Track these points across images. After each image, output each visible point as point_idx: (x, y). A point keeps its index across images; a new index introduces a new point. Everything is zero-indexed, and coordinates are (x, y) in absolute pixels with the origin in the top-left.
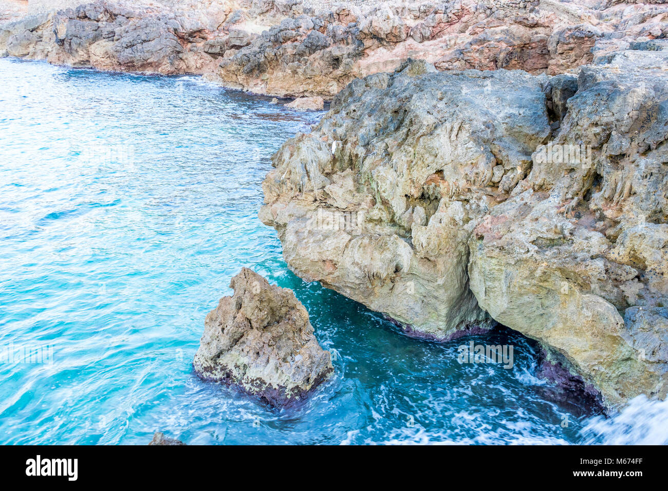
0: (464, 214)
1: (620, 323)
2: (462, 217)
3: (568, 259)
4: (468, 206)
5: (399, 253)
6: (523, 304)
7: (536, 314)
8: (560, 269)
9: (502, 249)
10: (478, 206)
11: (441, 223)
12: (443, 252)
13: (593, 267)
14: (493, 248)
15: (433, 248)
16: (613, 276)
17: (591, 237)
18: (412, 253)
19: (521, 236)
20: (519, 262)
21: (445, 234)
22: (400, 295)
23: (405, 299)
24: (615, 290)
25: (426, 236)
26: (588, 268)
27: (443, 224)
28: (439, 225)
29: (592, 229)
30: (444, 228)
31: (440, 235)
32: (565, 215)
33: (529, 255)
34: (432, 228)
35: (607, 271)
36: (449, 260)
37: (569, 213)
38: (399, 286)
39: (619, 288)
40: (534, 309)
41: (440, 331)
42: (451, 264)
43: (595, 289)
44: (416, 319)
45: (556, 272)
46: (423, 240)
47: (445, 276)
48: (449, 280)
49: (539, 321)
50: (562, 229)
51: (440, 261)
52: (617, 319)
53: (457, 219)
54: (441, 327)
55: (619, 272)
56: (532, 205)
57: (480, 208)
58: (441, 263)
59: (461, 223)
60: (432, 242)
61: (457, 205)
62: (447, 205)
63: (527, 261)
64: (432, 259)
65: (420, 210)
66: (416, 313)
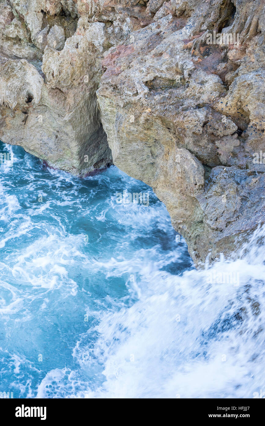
0: (105, 38)
1: (198, 184)
2: (102, 42)
3: (171, 106)
4: (110, 30)
5: (27, 81)
6: (134, 151)
7: (146, 162)
8: (161, 117)
9: (115, 88)
10: (121, 29)
11: (77, 47)
12: (76, 83)
13: (190, 118)
14: (107, 86)
15: (65, 77)
16: (210, 131)
17: (207, 81)
18: (42, 82)
19: (137, 75)
20: (128, 105)
21: (79, 62)
22: (33, 128)
23: (38, 132)
24: (210, 146)
25: (58, 63)
26: (185, 119)
27: (80, 50)
28: (75, 50)
29: (213, 71)
30: (80, 55)
31: (75, 62)
32: (192, 52)
33: (137, 98)
34: (65, 54)
35: (205, 124)
36: (81, 93)
37: (197, 49)
38: (32, 119)
39: (215, 144)
40: (145, 157)
41: (74, 169)
42: (83, 98)
43: (188, 143)
44: (50, 155)
45: (157, 120)
46: (54, 68)
47: (74, 111)
48: (78, 116)
49: (150, 170)
50: (183, 69)
51: (71, 94)
52: (197, 179)
53: (96, 44)
54: (75, 165)
55: (217, 126)
56: (164, 35)
57: (124, 32)
58: (72, 95)
59: (101, 50)
60: (64, 71)
61: (97, 27)
62: (86, 27)
63: (135, 104)
64: (64, 90)
65: (58, 30)
66: (50, 148)
